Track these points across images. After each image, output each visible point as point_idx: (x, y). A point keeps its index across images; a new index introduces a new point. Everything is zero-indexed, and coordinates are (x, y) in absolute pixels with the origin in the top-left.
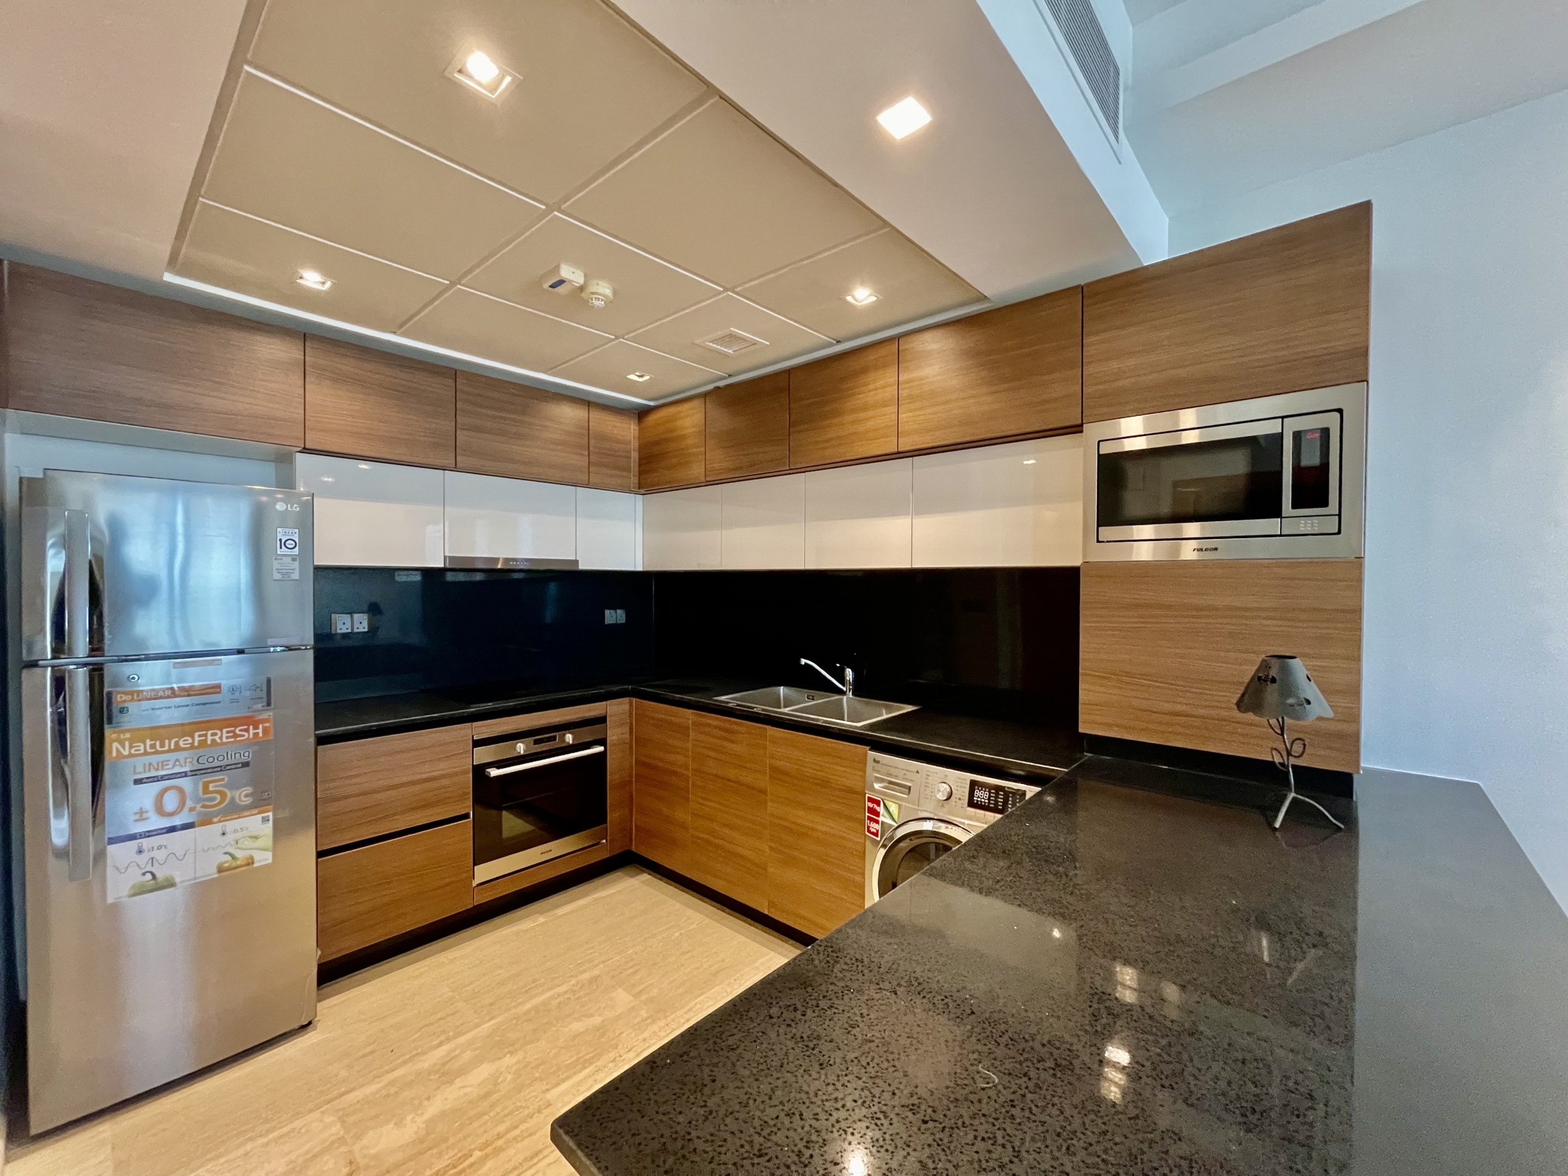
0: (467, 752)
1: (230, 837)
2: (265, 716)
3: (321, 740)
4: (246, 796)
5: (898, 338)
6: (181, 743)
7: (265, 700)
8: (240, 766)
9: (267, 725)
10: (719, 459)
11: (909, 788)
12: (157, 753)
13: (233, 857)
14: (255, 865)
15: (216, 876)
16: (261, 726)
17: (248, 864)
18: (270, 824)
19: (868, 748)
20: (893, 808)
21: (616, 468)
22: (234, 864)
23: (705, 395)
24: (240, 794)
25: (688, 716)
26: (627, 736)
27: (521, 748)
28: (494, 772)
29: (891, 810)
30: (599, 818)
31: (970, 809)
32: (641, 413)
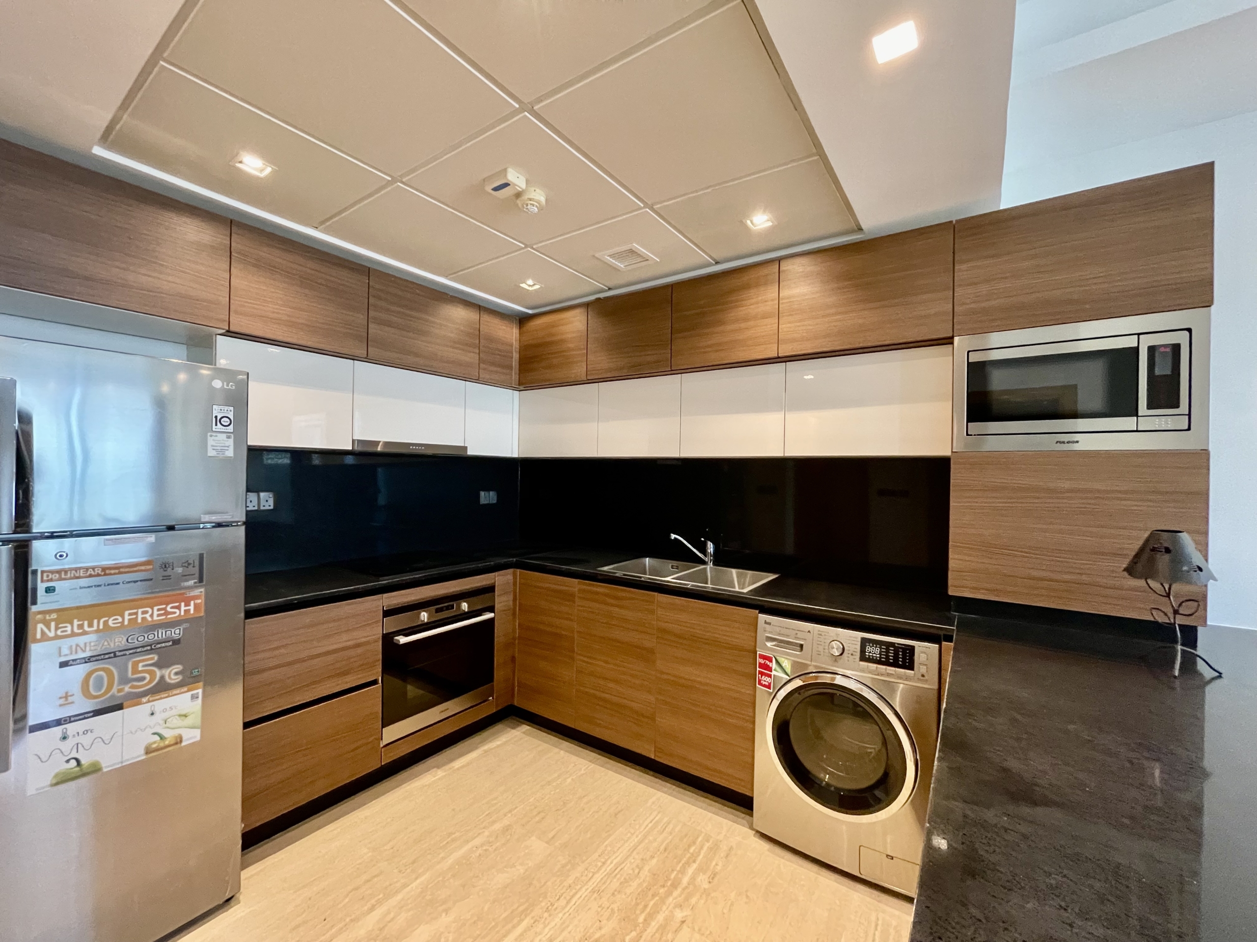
0: (377, 622)
1: (158, 717)
2: (197, 592)
3: (250, 614)
4: (176, 674)
5: (779, 260)
6: (111, 623)
7: (197, 575)
8: (171, 643)
9: (199, 601)
10: (601, 361)
11: (801, 646)
12: (85, 633)
13: (162, 738)
14: (183, 744)
15: (144, 757)
16: (192, 603)
17: (176, 743)
18: (200, 700)
19: (757, 611)
20: (787, 664)
21: (499, 366)
22: (162, 745)
23: (587, 305)
24: (170, 674)
25: (574, 585)
26: (511, 603)
27: (424, 616)
28: (403, 640)
29: (783, 665)
30: (489, 677)
31: (862, 663)
32: (522, 320)
